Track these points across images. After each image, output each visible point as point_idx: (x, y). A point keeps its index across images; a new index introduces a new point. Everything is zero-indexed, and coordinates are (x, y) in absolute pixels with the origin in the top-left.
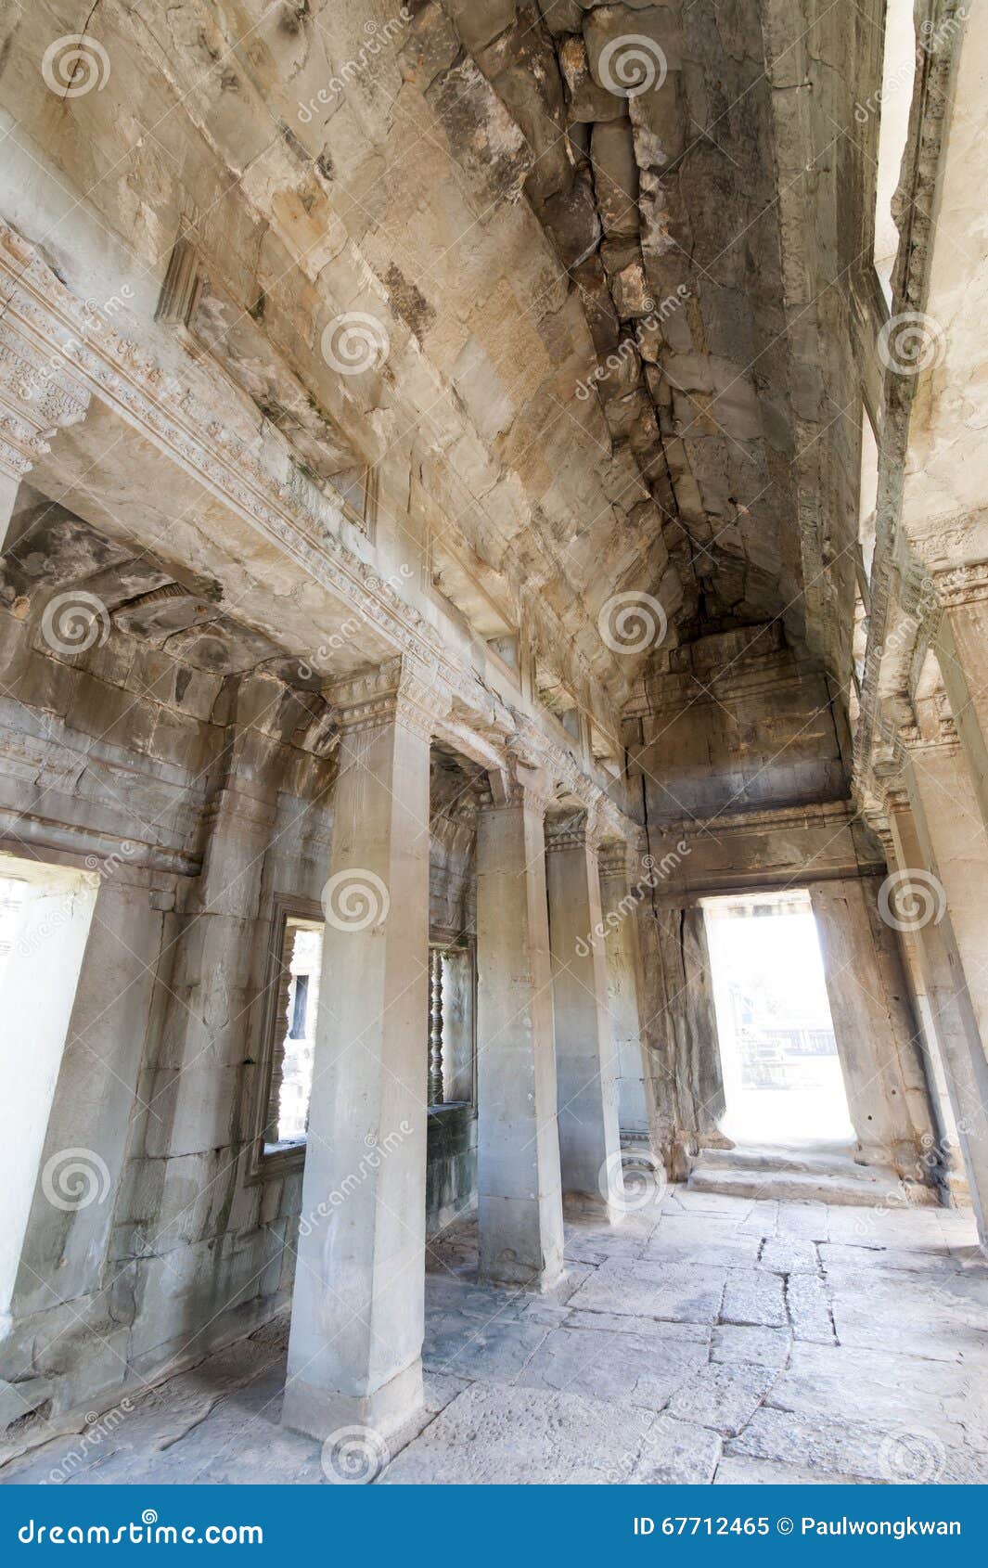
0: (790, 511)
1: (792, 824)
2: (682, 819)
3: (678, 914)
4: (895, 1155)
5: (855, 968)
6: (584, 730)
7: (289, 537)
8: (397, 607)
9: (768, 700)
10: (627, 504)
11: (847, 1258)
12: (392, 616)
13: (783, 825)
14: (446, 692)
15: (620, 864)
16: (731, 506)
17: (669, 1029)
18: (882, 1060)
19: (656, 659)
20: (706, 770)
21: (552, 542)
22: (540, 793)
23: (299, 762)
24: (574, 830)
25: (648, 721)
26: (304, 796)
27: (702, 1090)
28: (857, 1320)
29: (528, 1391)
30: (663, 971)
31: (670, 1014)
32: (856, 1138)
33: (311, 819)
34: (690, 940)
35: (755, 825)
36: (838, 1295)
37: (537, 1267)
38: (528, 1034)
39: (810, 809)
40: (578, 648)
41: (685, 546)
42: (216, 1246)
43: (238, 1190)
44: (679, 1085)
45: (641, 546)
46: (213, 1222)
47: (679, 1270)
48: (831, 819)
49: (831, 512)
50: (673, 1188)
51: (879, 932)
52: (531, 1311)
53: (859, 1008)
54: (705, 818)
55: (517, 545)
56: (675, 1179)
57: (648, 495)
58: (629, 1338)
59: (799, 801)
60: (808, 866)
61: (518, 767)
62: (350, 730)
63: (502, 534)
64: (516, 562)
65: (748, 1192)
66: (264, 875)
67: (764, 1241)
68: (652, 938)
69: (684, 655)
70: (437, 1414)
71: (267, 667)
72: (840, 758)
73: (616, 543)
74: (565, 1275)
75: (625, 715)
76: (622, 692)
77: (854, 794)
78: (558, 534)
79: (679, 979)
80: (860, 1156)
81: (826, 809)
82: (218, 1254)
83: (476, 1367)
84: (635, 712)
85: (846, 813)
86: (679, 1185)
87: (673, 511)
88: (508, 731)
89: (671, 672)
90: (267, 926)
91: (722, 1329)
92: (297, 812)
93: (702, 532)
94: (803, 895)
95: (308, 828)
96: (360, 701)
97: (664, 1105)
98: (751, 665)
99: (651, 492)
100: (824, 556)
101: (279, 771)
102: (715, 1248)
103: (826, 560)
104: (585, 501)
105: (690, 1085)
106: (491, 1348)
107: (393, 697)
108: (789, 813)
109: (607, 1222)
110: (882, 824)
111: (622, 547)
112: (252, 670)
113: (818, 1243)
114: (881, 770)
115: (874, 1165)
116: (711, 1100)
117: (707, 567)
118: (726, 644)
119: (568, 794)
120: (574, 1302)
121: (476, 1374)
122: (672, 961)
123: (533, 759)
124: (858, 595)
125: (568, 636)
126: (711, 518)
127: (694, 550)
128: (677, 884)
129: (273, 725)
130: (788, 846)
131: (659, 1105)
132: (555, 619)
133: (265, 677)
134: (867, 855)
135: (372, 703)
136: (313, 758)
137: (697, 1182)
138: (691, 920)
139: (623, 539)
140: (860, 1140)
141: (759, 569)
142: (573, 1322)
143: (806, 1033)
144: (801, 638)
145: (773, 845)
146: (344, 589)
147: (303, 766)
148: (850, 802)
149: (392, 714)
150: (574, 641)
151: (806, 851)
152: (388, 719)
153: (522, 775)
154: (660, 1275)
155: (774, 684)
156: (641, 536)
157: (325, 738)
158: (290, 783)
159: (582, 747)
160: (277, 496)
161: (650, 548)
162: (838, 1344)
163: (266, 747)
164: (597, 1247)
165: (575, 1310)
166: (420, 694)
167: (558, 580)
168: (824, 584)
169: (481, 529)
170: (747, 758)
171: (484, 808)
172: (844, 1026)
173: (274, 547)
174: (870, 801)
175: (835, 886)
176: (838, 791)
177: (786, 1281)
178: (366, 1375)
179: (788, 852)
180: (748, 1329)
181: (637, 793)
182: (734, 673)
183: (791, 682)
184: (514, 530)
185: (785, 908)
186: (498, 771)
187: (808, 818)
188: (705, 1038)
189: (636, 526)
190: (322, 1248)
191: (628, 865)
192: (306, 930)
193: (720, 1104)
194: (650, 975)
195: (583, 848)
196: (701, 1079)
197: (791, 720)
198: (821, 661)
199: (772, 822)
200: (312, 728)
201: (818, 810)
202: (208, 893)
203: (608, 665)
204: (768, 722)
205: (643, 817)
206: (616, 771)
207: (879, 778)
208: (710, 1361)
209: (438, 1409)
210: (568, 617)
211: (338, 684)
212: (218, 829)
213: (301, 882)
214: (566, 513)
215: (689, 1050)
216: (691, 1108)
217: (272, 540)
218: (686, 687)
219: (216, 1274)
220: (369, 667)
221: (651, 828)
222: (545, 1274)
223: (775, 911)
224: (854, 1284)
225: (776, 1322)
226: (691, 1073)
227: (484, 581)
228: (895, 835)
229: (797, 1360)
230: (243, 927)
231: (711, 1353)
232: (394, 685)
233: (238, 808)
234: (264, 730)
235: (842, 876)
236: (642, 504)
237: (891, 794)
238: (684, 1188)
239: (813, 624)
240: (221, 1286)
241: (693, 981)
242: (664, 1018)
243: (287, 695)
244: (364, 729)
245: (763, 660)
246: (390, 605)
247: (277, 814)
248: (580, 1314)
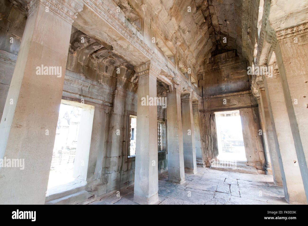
0: (240, 22)
1: (236, 96)
2: (211, 96)
3: (209, 116)
4: (256, 164)
5: (249, 127)
6: (189, 77)
7: (126, 35)
8: (149, 50)
9: (232, 68)
10: (200, 24)
11: (244, 182)
12: (148, 52)
13: (234, 96)
14: (160, 68)
15: (197, 105)
16: (225, 22)
17: (207, 138)
18: (254, 146)
19: (206, 60)
20: (217, 85)
21: (182, 34)
22: (180, 90)
23: (130, 84)
24: (187, 98)
25: (204, 75)
26: (132, 91)
27: (214, 150)
28: (245, 193)
29: (178, 200)
30: (206, 127)
31: (207, 136)
32: (247, 161)
33: (133, 96)
34: (212, 121)
35: (227, 96)
36: (241, 189)
37: (180, 180)
38: (177, 138)
39: (240, 93)
40: (188, 58)
41: (213, 33)
42: (120, 172)
43: (124, 164)
44: (209, 149)
45: (203, 34)
46: (119, 169)
47: (208, 182)
48: (246, 95)
49: (250, 21)
50: (207, 168)
51: (255, 119)
52: (178, 187)
53: (249, 134)
54: (216, 95)
55: (174, 35)
56: (207, 167)
57: (205, 21)
58: (197, 193)
59: (238, 91)
60: (240, 105)
61: (175, 84)
62: (140, 77)
63: (171, 33)
64: (174, 39)
65: (223, 170)
66: (125, 107)
67: (226, 178)
68: (204, 120)
69: (212, 59)
70: (161, 202)
71: (123, 65)
72: (248, 81)
73: (197, 33)
74: (185, 182)
75: (198, 73)
76: (198, 68)
77: (252, 89)
78: (184, 33)
79: (209, 129)
80: (248, 164)
81: (244, 92)
82: (121, 174)
83: (168, 195)
84: (201, 73)
85: (249, 93)
86: (208, 168)
87: (210, 25)
88: (173, 77)
89: (209, 63)
90: (126, 116)
91: (216, 193)
92: (130, 94)
93: (218, 29)
94: (238, 111)
95: (133, 98)
96: (142, 71)
97: (205, 153)
98: (228, 61)
99: (206, 20)
100: (248, 32)
101: (126, 86)
102: (215, 179)
103: (248, 33)
104: (190, 24)
105: (211, 149)
106: (171, 193)
107: (149, 69)
108: (235, 94)
109: (193, 173)
110: (258, 95)
111: (199, 34)
112: (120, 65)
113: (237, 179)
114: (258, 83)
115: (250, 166)
116: (215, 152)
117: (219, 38)
118: (222, 56)
119: (186, 90)
120: (187, 186)
121: (168, 197)
122: (208, 125)
123: (178, 83)
124: (256, 41)
125: (186, 56)
126: (220, 26)
127: (215, 34)
128: (209, 109)
129: (125, 77)
130: (235, 101)
131: (204, 153)
132: (183, 52)
133: (123, 67)
134: (254, 102)
135: (144, 71)
136: (133, 83)
137: (212, 168)
138: (212, 116)
139: (199, 32)
140: (248, 161)
141: (231, 37)
142: (186, 189)
143: (237, 142)
144: (241, 53)
145: (231, 101)
146: (137, 46)
147: (131, 85)
148: (250, 91)
149: (149, 73)
150: (187, 57)
151: (239, 102)
152: (148, 74)
153: (176, 86)
154: (204, 183)
155: (234, 65)
156: (203, 31)
157: (135, 79)
158: (129, 89)
159: (189, 80)
160: (123, 26)
161: (205, 34)
162: (240, 197)
163: (124, 81)
164: (191, 178)
165: (187, 188)
166: (154, 69)
167: (184, 43)
168: (248, 40)
169: (166, 32)
170: (226, 82)
171: (168, 93)
172: (246, 138)
173: (123, 37)
174: (255, 90)
175: (245, 109)
176: (248, 88)
177: (230, 186)
178: (148, 195)
179: (235, 102)
180: (222, 193)
181: (201, 90)
182: (224, 63)
183: (238, 64)
184: (174, 32)
185: (234, 115)
186: (171, 85)
187: (240, 95)
188: (215, 140)
189: (202, 29)
190: (139, 173)
191: (199, 105)
192: (133, 118)
193: (218, 153)
194: (203, 128)
195: (189, 101)
196: (213, 148)
197: (237, 73)
198: (245, 59)
199: (231, 96)
200: (132, 77)
201: (242, 93)
202: (114, 110)
203: (195, 62)
204: (232, 73)
205: (202, 95)
206: (196, 85)
207: (258, 84)
208: (214, 198)
209: (161, 201)
210: (186, 51)
211: (137, 67)
212: (116, 98)
213: (132, 108)
214: (186, 27)
215: (211, 143)
216: (211, 154)
217: (122, 35)
218: (213, 66)
219: (121, 177)
220: (143, 63)
221: (204, 98)
222: (181, 181)
223: (231, 115)
224: (245, 187)
225: (228, 192)
226: (211, 147)
227: (167, 44)
228: (261, 98)
229: (232, 199)
230: (121, 116)
231: (214, 197)
232: (149, 67)
233: (119, 94)
234: (123, 78)
235: (247, 107)
236: (203, 23)
237: (261, 88)
238: (209, 169)
239: (244, 50)
240: (122, 179)
241: (212, 129)
242: (206, 136)
243: (127, 70)
244: (143, 77)
245: (231, 59)
246: (147, 49)
247: (127, 95)
248: (188, 188)
